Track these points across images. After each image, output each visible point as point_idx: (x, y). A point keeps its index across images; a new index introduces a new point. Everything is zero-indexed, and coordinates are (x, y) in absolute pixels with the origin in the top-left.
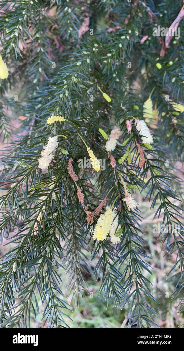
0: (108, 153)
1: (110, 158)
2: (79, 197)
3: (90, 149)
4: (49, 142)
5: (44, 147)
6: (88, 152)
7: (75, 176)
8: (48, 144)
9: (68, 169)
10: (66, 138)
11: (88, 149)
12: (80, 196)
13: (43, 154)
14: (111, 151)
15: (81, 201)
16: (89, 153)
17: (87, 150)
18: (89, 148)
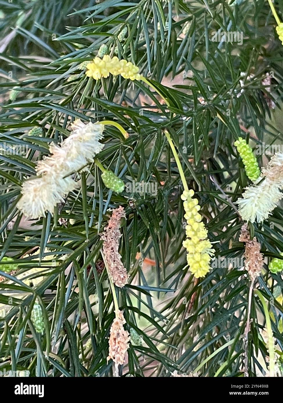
0: (244, 228)
1: (244, 243)
2: (111, 342)
3: (193, 197)
4: (72, 136)
5: (53, 148)
6: (185, 204)
7: (120, 267)
8: (67, 140)
9: (103, 238)
10: (126, 135)
11: (187, 194)
12: (119, 339)
13: (45, 169)
14: (253, 221)
15: (117, 356)
16: (186, 209)
17: (183, 197)
18: (192, 193)
